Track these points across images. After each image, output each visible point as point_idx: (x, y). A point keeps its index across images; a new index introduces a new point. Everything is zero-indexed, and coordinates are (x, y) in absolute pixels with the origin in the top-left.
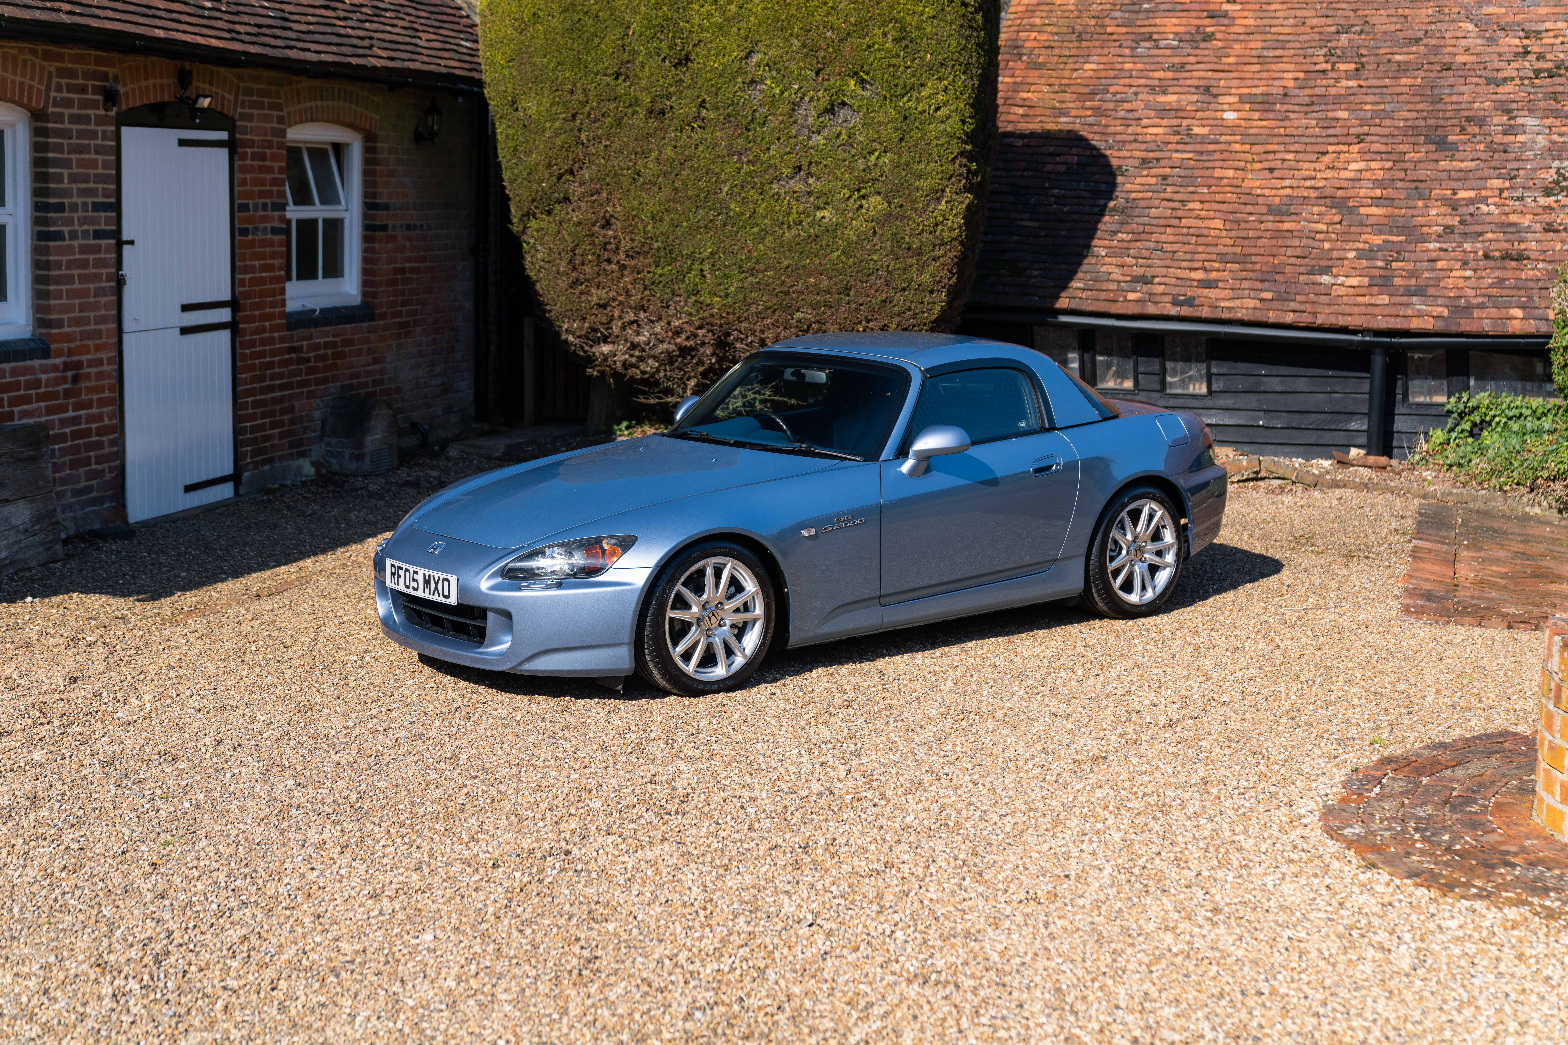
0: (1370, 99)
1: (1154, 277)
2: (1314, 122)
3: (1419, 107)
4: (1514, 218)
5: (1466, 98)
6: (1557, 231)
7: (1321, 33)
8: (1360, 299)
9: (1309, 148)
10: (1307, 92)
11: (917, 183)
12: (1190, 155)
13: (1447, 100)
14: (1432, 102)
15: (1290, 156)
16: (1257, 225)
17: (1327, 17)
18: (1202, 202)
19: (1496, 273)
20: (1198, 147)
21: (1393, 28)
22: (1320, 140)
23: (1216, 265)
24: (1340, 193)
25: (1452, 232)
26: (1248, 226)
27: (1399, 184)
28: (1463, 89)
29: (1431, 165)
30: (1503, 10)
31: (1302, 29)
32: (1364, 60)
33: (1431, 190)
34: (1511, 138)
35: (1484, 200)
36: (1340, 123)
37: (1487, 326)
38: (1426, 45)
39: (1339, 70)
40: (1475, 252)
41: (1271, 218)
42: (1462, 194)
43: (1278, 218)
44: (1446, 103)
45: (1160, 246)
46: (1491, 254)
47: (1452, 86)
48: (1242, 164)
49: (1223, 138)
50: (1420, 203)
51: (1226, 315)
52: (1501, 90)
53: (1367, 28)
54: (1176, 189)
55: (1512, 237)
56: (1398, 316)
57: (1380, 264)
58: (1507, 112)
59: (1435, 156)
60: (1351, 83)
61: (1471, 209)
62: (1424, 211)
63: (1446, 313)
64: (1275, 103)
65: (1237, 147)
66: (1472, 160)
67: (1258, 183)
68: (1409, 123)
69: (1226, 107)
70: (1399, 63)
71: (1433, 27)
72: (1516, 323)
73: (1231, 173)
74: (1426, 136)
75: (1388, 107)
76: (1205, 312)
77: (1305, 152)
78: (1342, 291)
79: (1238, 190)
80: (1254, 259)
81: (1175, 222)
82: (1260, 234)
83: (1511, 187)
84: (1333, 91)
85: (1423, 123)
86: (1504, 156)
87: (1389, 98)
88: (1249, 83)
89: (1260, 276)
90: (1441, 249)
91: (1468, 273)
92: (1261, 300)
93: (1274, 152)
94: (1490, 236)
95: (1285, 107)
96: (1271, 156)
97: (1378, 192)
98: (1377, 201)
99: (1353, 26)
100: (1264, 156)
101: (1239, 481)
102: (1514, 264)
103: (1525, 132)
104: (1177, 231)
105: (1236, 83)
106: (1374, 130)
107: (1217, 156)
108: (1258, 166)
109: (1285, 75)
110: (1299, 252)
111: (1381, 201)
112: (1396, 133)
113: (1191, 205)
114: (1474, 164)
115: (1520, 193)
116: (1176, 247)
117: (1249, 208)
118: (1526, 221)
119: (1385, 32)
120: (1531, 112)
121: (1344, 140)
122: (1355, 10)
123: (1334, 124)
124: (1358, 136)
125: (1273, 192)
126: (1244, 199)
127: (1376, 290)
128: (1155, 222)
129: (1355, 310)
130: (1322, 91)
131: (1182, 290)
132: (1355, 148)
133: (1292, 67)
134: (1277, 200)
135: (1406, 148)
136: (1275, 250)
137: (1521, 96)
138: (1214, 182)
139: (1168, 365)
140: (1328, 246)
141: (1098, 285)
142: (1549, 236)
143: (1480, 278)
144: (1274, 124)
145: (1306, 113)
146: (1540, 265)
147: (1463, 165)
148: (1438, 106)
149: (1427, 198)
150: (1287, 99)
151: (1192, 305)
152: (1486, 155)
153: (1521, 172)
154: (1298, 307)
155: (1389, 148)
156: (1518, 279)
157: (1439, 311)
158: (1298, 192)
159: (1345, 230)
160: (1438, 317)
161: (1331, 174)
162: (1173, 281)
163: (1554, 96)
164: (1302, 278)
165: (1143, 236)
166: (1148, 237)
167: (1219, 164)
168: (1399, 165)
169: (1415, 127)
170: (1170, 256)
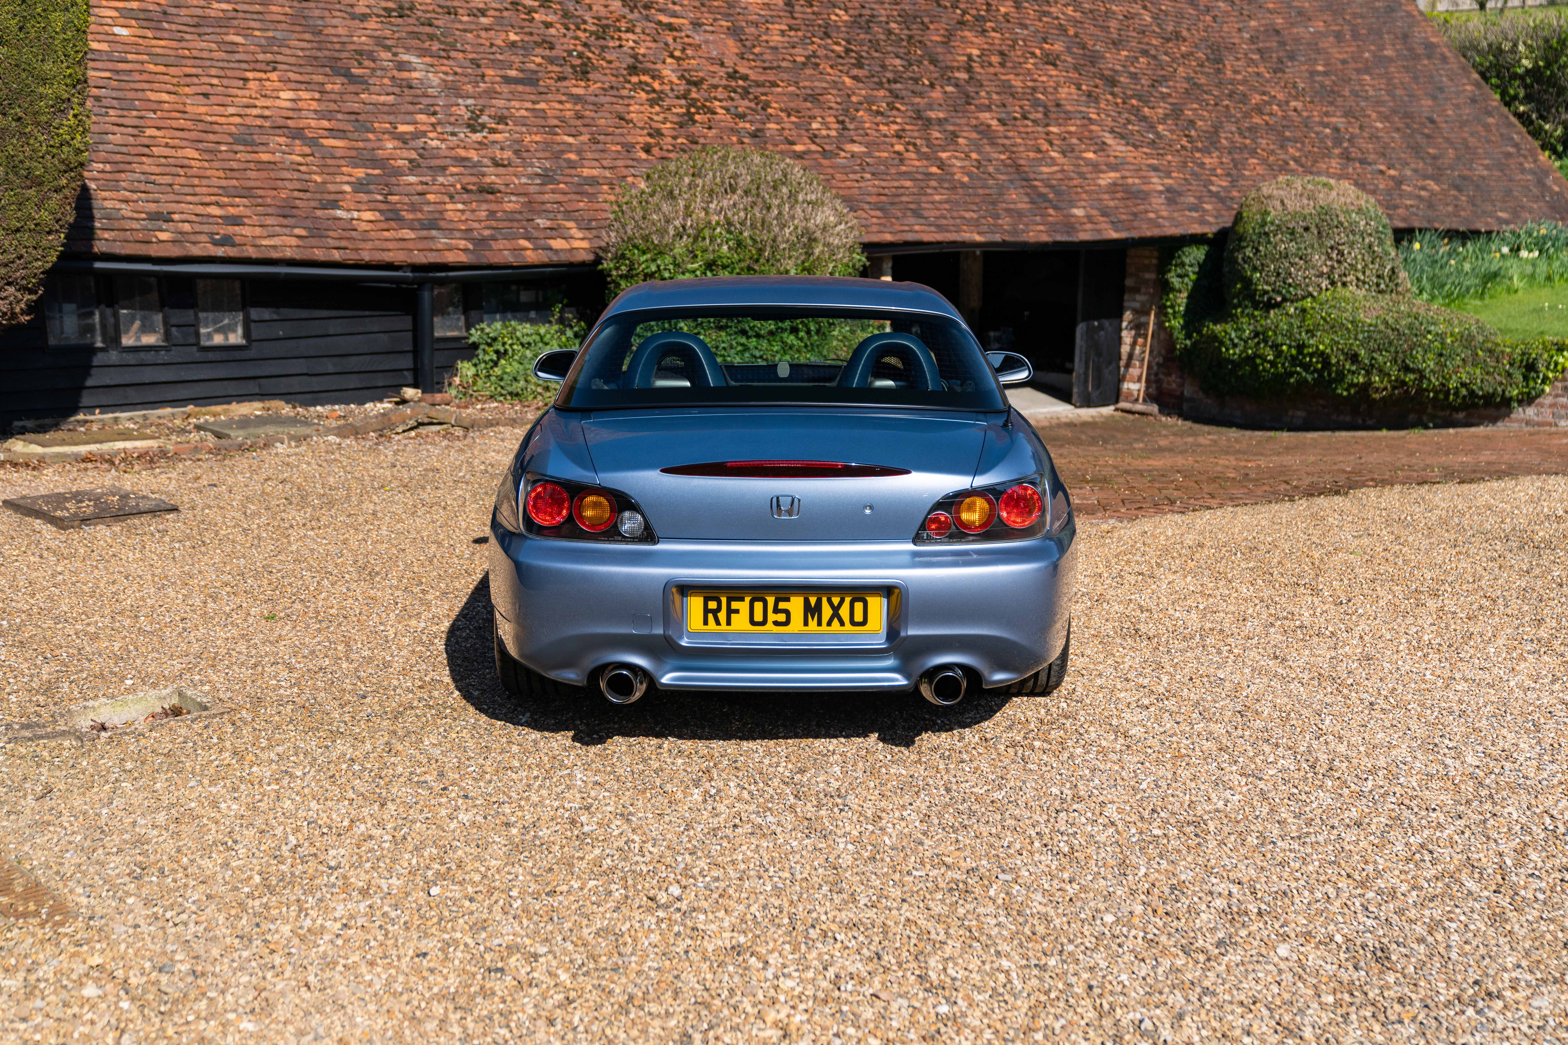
0: (253, 24)
1: (170, 213)
2: (214, 46)
3: (307, 36)
4: (462, 153)
5: (340, 31)
6: (504, 166)
8: (386, 234)
9: (229, 73)
10: (183, 11)
11: (41, 90)
12: (107, 74)
13: (326, 32)
14: (313, 33)
15: (215, 81)
16: (231, 156)
18: (158, 128)
19: (485, 206)
20: (110, 65)
22: (232, 65)
23: (226, 200)
24: (290, 123)
25: (419, 166)
26: (224, 156)
27: (340, 116)
28: (335, 22)
29: (356, 98)
33: (372, 122)
34: (405, 75)
35: (424, 134)
36: (241, 49)
37: (508, 257)
40: (453, 186)
41: (241, 148)
42: (402, 128)
43: (249, 149)
44: (328, 35)
45: (152, 178)
46: (471, 187)
48: (170, 87)
49: (130, 57)
50: (371, 136)
51: (275, 255)
52: (366, 25)
54: (120, 112)
55: (474, 171)
56: (431, 250)
57: (379, 197)
58: (388, 48)
59: (352, 88)
60: (224, 6)
61: (420, 143)
62: (378, 144)
63: (470, 246)
64: (160, 21)
65: (151, 67)
66: (388, 94)
67: (203, 109)
68: (308, 53)
69: (109, 21)
72: (529, 253)
73: (165, 97)
74: (331, 67)
75: (278, 35)
76: (252, 252)
77: (227, 77)
78: (364, 226)
79: (186, 116)
80: (260, 192)
81: (146, 150)
82: (244, 166)
83: (439, 123)
84: (212, 13)
85: (319, 54)
86: (412, 91)
87: (271, 26)
89: (280, 211)
90: (422, 183)
91: (460, 206)
92: (299, 237)
93: (197, 76)
94: (454, 170)
95: (174, 27)
96: (195, 80)
97: (325, 124)
98: (332, 132)
100: (188, 80)
102: (490, 197)
103: (415, 70)
104: (157, 161)
106: (279, 58)
107: (137, 77)
108: (187, 90)
110: (298, 185)
111: (334, 134)
112: (302, 62)
113: (149, 132)
114: (391, 98)
115: (449, 129)
116: (168, 179)
117: (211, 137)
118: (474, 155)
120: (408, 50)
121: (258, 66)
123: (235, 48)
124: (268, 63)
125: (222, 120)
126: (201, 126)
127: (393, 224)
128: (124, 149)
129: (390, 245)
130: (199, 12)
131: (215, 228)
132: (274, 76)
134: (233, 129)
135: (320, 78)
136: (272, 184)
137: (388, 33)
138: (155, 106)
139: (202, 315)
140: (318, 179)
141: (116, 224)
142: (501, 170)
143: (473, 211)
144: (174, 44)
145: (199, 35)
146: (513, 198)
147: (383, 98)
148: (322, 38)
149: (374, 131)
150: (170, 18)
151: (233, 245)
152: (397, 90)
153: (438, 108)
154: (337, 243)
155: (306, 78)
156: (505, 211)
157: (462, 244)
158: (249, 121)
159: (322, 162)
160: (465, 250)
161: (269, 102)
162: (194, 218)
163: (415, 35)
164: (319, 213)
165: (122, 167)
166: (128, 167)
167: (146, 86)
168: (327, 97)
169: (316, 58)
170: (169, 189)
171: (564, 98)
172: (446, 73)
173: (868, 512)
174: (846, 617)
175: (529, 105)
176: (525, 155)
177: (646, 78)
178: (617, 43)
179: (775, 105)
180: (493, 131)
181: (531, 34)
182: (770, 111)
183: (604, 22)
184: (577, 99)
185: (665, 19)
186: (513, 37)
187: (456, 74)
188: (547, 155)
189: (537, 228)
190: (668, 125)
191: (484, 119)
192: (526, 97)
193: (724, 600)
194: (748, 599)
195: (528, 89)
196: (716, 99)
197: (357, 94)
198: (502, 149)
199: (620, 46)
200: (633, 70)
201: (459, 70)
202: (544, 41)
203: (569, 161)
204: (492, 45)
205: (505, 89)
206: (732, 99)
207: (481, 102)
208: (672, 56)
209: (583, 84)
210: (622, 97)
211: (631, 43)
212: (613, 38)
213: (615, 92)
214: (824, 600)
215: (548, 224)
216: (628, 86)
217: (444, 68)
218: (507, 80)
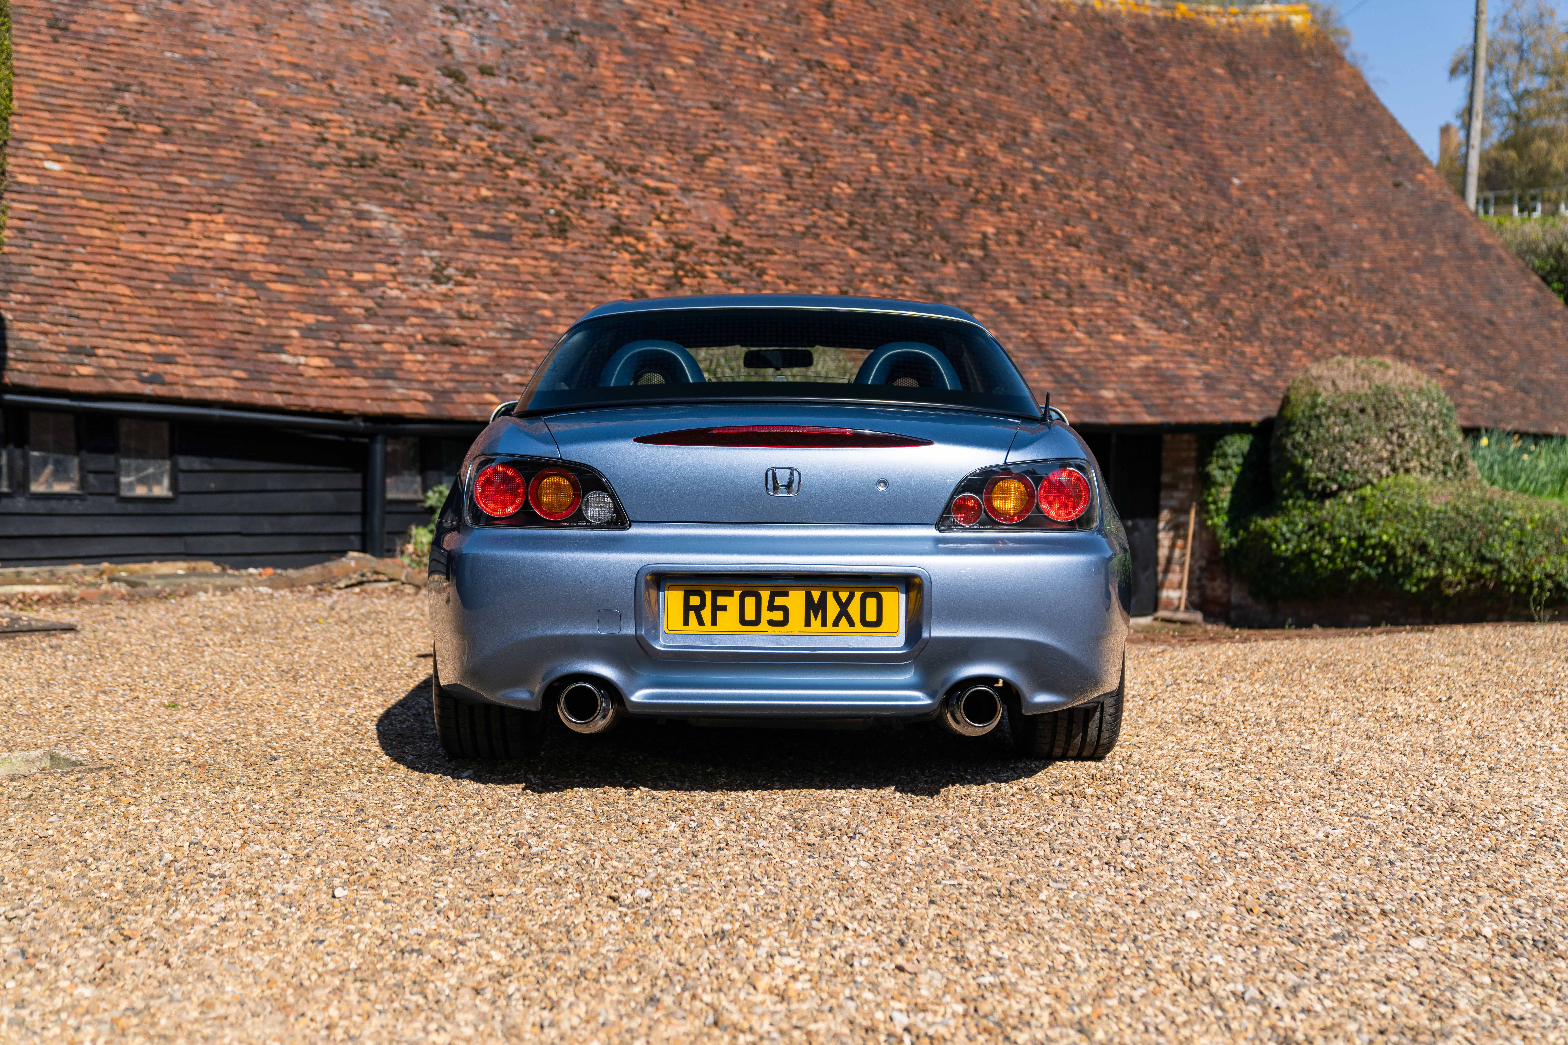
0: (199, 166)
1: (94, 348)
2: (154, 186)
3: (259, 181)
4: (425, 304)
5: (295, 177)
6: (470, 319)
7: (98, 87)
8: (336, 382)
9: (170, 213)
10: (122, 150)
12: (34, 207)
13: (280, 177)
14: (265, 178)
15: (153, 220)
16: (167, 294)
17: (94, 70)
18: (87, 263)
19: (447, 359)
20: (38, 199)
21: (177, 94)
22: (173, 205)
23: (157, 338)
24: (234, 265)
25: (376, 315)
26: (159, 294)
27: (290, 261)
28: (290, 168)
29: (309, 245)
30: (274, 94)
31: (73, 80)
32: (165, 123)
33: (325, 269)
34: (364, 224)
35: (383, 283)
36: (184, 190)
37: (472, 412)
38: (221, 118)
39: (144, 131)
40: (413, 336)
41: (179, 287)
42: (358, 277)
43: (187, 288)
44: (281, 181)
45: (76, 312)
46: (433, 338)
47: (275, 164)
48: (103, 224)
49: (61, 191)
50: (324, 283)
51: (209, 396)
52: (323, 173)
53: (147, 90)
54: (45, 246)
55: (438, 322)
56: (386, 400)
57: (330, 344)
58: (347, 197)
59: (305, 234)
60: (169, 147)
61: (378, 292)
62: (332, 291)
63: (430, 398)
64: (96, 158)
65: (84, 203)
66: (344, 242)
67: (137, 247)
68: (258, 197)
69: (41, 155)
70: (206, 133)
71: (216, 100)
73: (97, 233)
74: (283, 213)
75: (227, 178)
76: (183, 392)
77: (167, 217)
78: (311, 372)
79: (119, 253)
80: (197, 332)
81: (71, 284)
82: (180, 304)
83: (400, 273)
84: (155, 153)
85: (271, 199)
86: (372, 241)
87: (220, 169)
88: (52, 132)
89: (218, 352)
90: (379, 332)
91: (420, 357)
92: (237, 379)
93: (133, 214)
94: (414, 320)
95: (111, 165)
96: (132, 218)
97: (274, 268)
98: (280, 277)
99: (129, 85)
100: (124, 218)
101: (347, 587)
102: (454, 349)
103: (375, 219)
104: (83, 295)
105: (33, 129)
106: (226, 200)
107: (67, 211)
108: (122, 227)
109: (87, 128)
110: (240, 327)
111: (283, 278)
112: (250, 205)
113: (76, 266)
114: (347, 247)
115: (411, 279)
116: (94, 314)
117: (146, 275)
118: (438, 308)
119: (169, 97)
120: (368, 199)
121: (203, 208)
122: (122, 69)
123: (178, 189)
124: (213, 205)
125: (160, 259)
126: (135, 264)
127: (344, 372)
128: (47, 282)
129: (339, 393)
130: (141, 151)
131: (143, 366)
132: (219, 218)
133: (89, 120)
134: (171, 268)
135: (271, 223)
136: (211, 324)
137: (347, 182)
138: (85, 241)
139: (124, 462)
140: (263, 322)
141: (32, 356)
142: (467, 323)
143: (434, 363)
144: (111, 181)
145: (139, 174)
146: (480, 352)
147: (339, 246)
148: (275, 183)
149: (327, 278)
150: (108, 156)
151: (163, 383)
152: (355, 239)
153: (399, 259)
154: (280, 388)
155: (255, 222)
156: (470, 365)
157: (421, 395)
158: (188, 261)
159: (268, 306)
160: (424, 402)
161: (211, 244)
162: (120, 354)
163: (377, 186)
164: (261, 356)
165: (43, 299)
166: (50, 300)
167: (76, 221)
168: (276, 241)
169: (267, 203)
170: (94, 324)
171: (539, 255)
172: (410, 225)
173: (882, 488)
174: (856, 617)
175: (500, 260)
176: (494, 309)
177: (630, 240)
178: (599, 204)
179: (771, 272)
180: (459, 284)
181: (504, 190)
182: (766, 278)
183: (585, 182)
184: (554, 256)
185: (652, 183)
186: (484, 192)
187: (420, 225)
188: (519, 310)
189: (505, 383)
190: (654, 287)
191: (450, 271)
192: (497, 252)
193: (708, 595)
194: (737, 593)
195: (499, 244)
196: (707, 263)
197: (310, 240)
198: (469, 302)
199: (602, 207)
200: (616, 230)
201: (424, 222)
202: (519, 198)
203: (542, 317)
204: (461, 199)
205: (474, 242)
206: (724, 264)
207: (447, 254)
208: (658, 219)
209: (560, 241)
210: (603, 257)
211: (614, 205)
212: (594, 198)
213: (595, 252)
214: (830, 594)
215: (518, 379)
216: (610, 246)
217: (407, 220)
218: (477, 234)
